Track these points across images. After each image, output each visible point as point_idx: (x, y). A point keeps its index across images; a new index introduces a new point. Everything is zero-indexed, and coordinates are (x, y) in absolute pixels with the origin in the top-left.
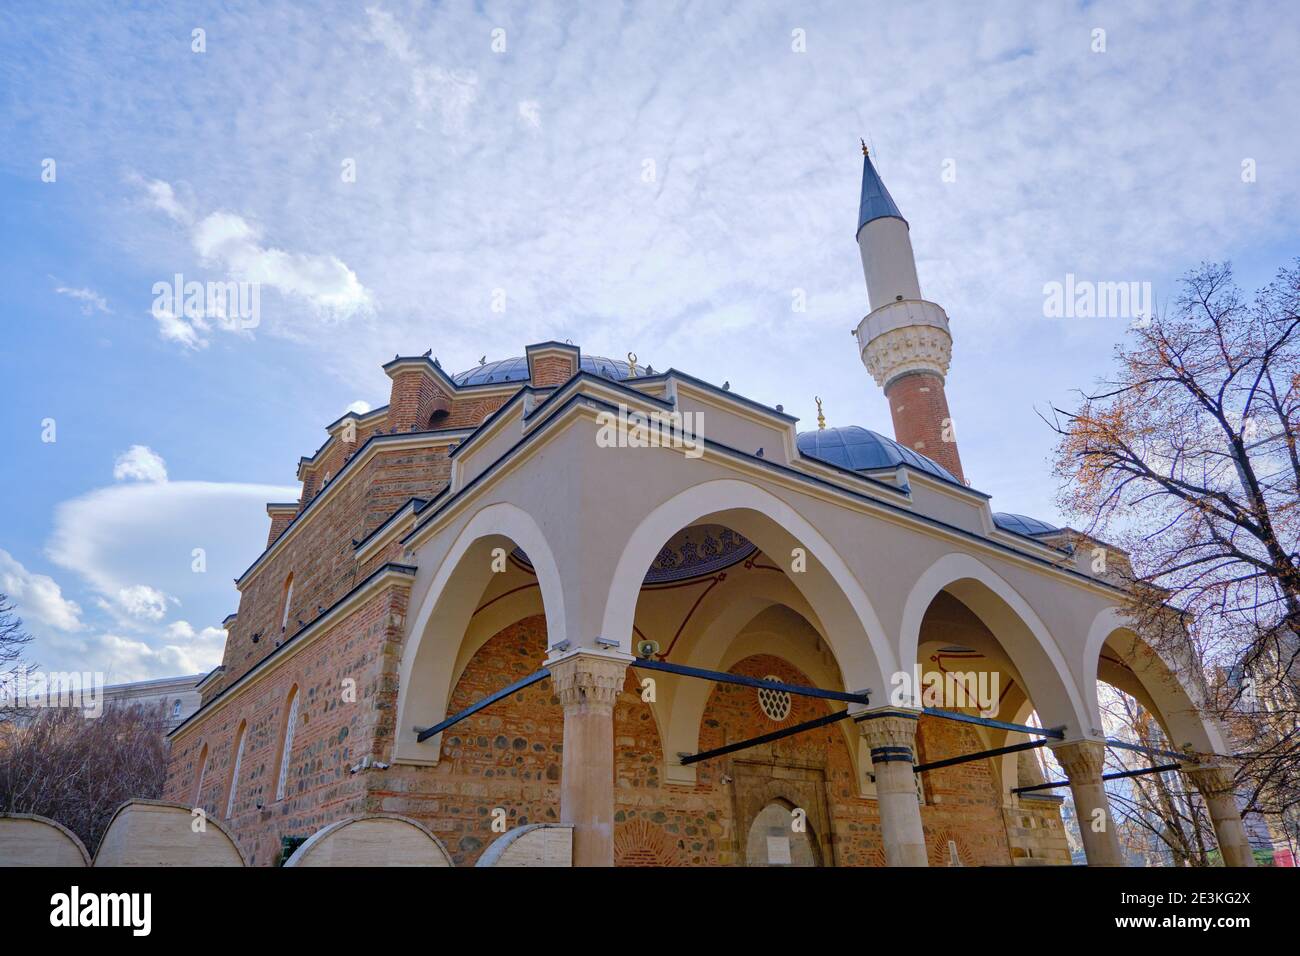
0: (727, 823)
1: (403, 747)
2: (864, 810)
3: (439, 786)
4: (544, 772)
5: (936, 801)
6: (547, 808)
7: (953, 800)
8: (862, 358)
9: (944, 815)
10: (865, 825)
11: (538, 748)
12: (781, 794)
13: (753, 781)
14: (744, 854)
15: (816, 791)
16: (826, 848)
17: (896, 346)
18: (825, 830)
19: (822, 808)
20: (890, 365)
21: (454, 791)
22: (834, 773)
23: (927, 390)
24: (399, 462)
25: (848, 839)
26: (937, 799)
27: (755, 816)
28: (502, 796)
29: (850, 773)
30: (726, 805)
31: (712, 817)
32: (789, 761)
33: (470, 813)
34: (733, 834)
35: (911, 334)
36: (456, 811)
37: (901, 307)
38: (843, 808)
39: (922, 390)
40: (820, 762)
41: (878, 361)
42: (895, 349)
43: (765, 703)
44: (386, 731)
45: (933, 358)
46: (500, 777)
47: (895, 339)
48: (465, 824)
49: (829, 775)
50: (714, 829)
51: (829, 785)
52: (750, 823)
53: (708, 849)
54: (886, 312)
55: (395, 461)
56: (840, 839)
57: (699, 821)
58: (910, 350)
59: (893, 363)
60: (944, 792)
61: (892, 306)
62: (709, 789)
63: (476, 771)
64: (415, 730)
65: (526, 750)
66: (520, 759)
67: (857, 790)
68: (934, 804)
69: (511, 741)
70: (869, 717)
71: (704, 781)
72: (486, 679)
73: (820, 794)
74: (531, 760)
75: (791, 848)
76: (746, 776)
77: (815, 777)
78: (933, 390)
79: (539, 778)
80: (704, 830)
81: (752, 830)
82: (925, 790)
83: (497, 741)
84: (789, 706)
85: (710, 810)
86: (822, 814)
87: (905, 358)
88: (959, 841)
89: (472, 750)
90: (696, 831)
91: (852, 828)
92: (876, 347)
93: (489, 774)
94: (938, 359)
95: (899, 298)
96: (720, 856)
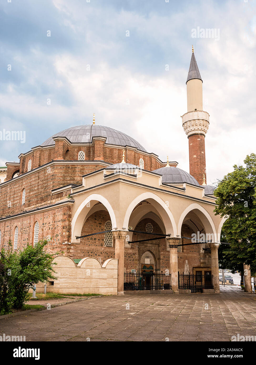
0: (137, 255)
1: (73, 240)
2: (167, 253)
3: (80, 248)
4: (100, 245)
5: (184, 251)
6: (100, 252)
7: (188, 251)
8: (183, 126)
9: (186, 255)
10: (167, 256)
11: (99, 240)
12: (149, 250)
13: (143, 247)
14: (140, 262)
15: (157, 249)
16: (158, 261)
17: (193, 125)
18: (158, 257)
19: (158, 253)
20: (190, 130)
21: (83, 248)
22: (161, 245)
23: (200, 139)
24: (61, 168)
25: (163, 259)
26: (185, 251)
27: (143, 254)
28: (92, 249)
29: (165, 245)
30: (137, 252)
31: (134, 254)
32: (151, 242)
33: (86, 253)
34: (138, 258)
35: (197, 122)
36: (83, 252)
37: (196, 113)
38: (163, 253)
39: (198, 139)
40: (158, 243)
41: (187, 128)
42: (192, 126)
43: (147, 230)
44: (70, 236)
45: (203, 129)
46: (92, 246)
47: (193, 122)
48: (85, 255)
49: (160, 246)
50: (134, 257)
51: (160, 248)
52: (142, 256)
53: (133, 261)
54: (191, 114)
55: (60, 167)
56: (161, 259)
57: (131, 255)
58: (197, 126)
59: (191, 130)
60: (187, 249)
61: (193, 112)
62: (134, 248)
63: (87, 245)
64: (76, 236)
65: (96, 240)
66: (95, 242)
67: (166, 249)
68: (184, 252)
69: (93, 239)
70: (170, 239)
71: (133, 247)
72: (88, 225)
73: (158, 250)
74: (97, 242)
75: (150, 261)
76: (142, 246)
77: (157, 246)
78: (201, 139)
79: (99, 246)
80: (132, 257)
81: (142, 257)
82: (182, 248)
83: (91, 238)
84: (152, 230)
85: (133, 253)
86: (158, 254)
87: (195, 129)
88: (188, 260)
89: (86, 240)
90: (130, 257)
91: (164, 257)
92: (187, 124)
93: (89, 245)
94: (204, 130)
95: (196, 109)
96: (135, 262)
